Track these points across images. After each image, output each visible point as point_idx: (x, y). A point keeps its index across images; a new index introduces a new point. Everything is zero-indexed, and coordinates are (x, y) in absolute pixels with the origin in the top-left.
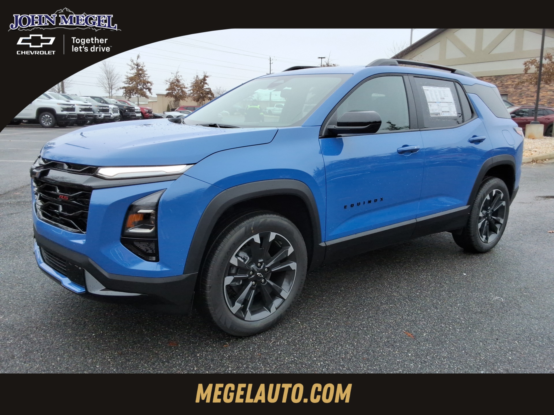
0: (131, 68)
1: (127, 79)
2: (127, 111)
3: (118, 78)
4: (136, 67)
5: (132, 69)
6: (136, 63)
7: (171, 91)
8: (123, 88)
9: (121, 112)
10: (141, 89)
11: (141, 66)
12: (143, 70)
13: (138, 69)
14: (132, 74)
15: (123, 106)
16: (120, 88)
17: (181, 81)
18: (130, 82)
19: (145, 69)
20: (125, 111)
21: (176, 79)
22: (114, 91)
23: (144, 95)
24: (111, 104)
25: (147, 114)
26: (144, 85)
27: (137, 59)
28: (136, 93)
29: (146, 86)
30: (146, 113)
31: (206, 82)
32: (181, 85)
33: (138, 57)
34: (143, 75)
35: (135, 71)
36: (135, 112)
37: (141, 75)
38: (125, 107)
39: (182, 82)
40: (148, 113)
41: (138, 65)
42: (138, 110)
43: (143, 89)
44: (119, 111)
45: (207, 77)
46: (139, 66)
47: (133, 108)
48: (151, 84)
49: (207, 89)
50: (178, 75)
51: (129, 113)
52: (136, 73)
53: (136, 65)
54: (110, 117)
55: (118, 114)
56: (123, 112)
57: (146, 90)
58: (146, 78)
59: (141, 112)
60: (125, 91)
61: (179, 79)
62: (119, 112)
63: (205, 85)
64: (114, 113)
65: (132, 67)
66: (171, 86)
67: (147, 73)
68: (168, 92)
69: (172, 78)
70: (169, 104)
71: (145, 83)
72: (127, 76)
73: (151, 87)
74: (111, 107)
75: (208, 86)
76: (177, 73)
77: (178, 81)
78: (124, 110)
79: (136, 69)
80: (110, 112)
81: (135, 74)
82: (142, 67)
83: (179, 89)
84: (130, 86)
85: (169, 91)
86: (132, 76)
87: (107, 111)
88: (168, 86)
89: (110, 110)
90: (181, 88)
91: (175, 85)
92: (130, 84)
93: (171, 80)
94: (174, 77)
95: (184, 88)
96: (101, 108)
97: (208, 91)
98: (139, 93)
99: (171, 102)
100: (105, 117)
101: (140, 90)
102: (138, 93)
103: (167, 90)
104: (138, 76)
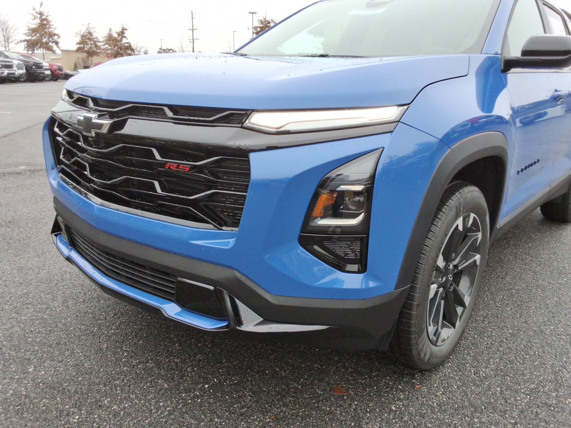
0: (33, 18)
1: (29, 30)
2: (34, 67)
3: (15, 30)
4: (39, 16)
5: (35, 19)
6: (38, 11)
7: (82, 46)
8: (24, 41)
9: (26, 69)
10: (47, 43)
11: (45, 15)
12: (48, 19)
13: (42, 18)
14: (34, 24)
15: (29, 62)
16: (21, 41)
17: (93, 34)
18: (32, 34)
19: (50, 19)
20: (31, 68)
21: (87, 31)
22: (11, 45)
23: (50, 49)
24: (14, 59)
25: (57, 72)
26: (49, 38)
27: (41, 7)
28: (40, 47)
29: (52, 39)
30: (56, 70)
31: (125, 35)
32: (94, 39)
33: (41, 4)
34: (48, 26)
35: (38, 21)
36: (44, 69)
37: (45, 26)
38: (31, 63)
39: (95, 35)
40: (58, 70)
41: (41, 14)
42: (46, 66)
43: (49, 43)
44: (24, 67)
45: (126, 30)
46: (43, 15)
47: (40, 64)
48: (59, 37)
49: (126, 43)
50: (91, 27)
51: (36, 70)
52: (39, 23)
53: (39, 14)
54: (14, 74)
55: (23, 71)
56: (29, 68)
57: (53, 43)
58: (52, 29)
59: (50, 69)
60: (27, 44)
61: (91, 31)
62: (24, 69)
63: (124, 39)
64: (18, 70)
65: (35, 16)
66: (83, 40)
67: (53, 24)
68: (78, 46)
69: (83, 30)
70: (77, 61)
71: (51, 35)
72: (29, 28)
73: (58, 40)
74: (15, 62)
75: (127, 40)
76: (89, 24)
77: (90, 33)
78: (30, 66)
79: (39, 19)
80: (14, 68)
81: (39, 25)
82: (47, 16)
83: (92, 43)
84: (33, 38)
85: (80, 46)
86: (35, 26)
87: (10, 67)
88: (78, 39)
89: (14, 66)
90: (95, 42)
91: (87, 38)
92: (32, 36)
93: (82, 33)
94: (85, 29)
95: (98, 42)
96: (4, 63)
97: (127, 46)
98: (45, 48)
99: (79, 59)
100: (8, 74)
101: (45, 44)
102: (43, 47)
103: (78, 44)
104: (42, 27)
